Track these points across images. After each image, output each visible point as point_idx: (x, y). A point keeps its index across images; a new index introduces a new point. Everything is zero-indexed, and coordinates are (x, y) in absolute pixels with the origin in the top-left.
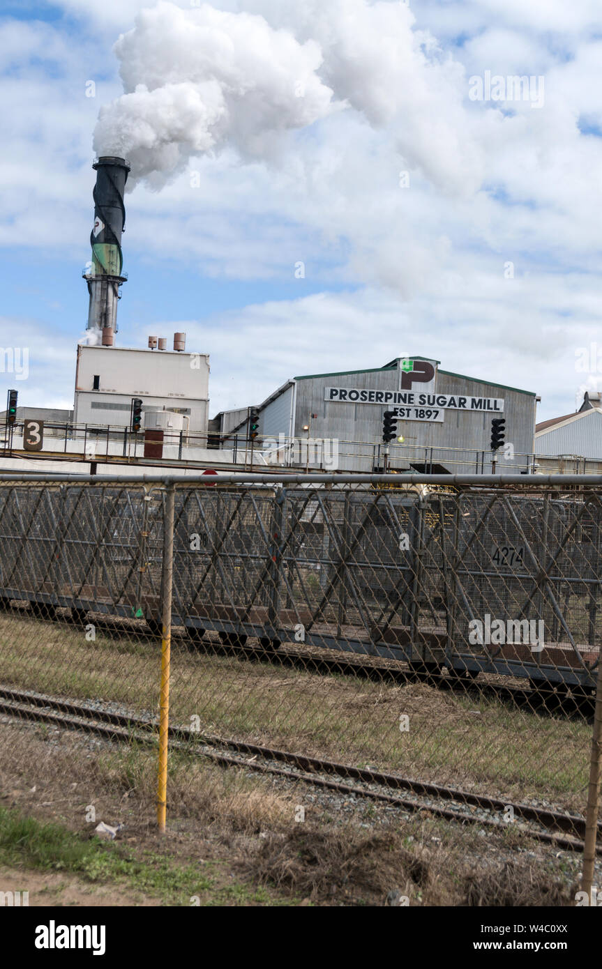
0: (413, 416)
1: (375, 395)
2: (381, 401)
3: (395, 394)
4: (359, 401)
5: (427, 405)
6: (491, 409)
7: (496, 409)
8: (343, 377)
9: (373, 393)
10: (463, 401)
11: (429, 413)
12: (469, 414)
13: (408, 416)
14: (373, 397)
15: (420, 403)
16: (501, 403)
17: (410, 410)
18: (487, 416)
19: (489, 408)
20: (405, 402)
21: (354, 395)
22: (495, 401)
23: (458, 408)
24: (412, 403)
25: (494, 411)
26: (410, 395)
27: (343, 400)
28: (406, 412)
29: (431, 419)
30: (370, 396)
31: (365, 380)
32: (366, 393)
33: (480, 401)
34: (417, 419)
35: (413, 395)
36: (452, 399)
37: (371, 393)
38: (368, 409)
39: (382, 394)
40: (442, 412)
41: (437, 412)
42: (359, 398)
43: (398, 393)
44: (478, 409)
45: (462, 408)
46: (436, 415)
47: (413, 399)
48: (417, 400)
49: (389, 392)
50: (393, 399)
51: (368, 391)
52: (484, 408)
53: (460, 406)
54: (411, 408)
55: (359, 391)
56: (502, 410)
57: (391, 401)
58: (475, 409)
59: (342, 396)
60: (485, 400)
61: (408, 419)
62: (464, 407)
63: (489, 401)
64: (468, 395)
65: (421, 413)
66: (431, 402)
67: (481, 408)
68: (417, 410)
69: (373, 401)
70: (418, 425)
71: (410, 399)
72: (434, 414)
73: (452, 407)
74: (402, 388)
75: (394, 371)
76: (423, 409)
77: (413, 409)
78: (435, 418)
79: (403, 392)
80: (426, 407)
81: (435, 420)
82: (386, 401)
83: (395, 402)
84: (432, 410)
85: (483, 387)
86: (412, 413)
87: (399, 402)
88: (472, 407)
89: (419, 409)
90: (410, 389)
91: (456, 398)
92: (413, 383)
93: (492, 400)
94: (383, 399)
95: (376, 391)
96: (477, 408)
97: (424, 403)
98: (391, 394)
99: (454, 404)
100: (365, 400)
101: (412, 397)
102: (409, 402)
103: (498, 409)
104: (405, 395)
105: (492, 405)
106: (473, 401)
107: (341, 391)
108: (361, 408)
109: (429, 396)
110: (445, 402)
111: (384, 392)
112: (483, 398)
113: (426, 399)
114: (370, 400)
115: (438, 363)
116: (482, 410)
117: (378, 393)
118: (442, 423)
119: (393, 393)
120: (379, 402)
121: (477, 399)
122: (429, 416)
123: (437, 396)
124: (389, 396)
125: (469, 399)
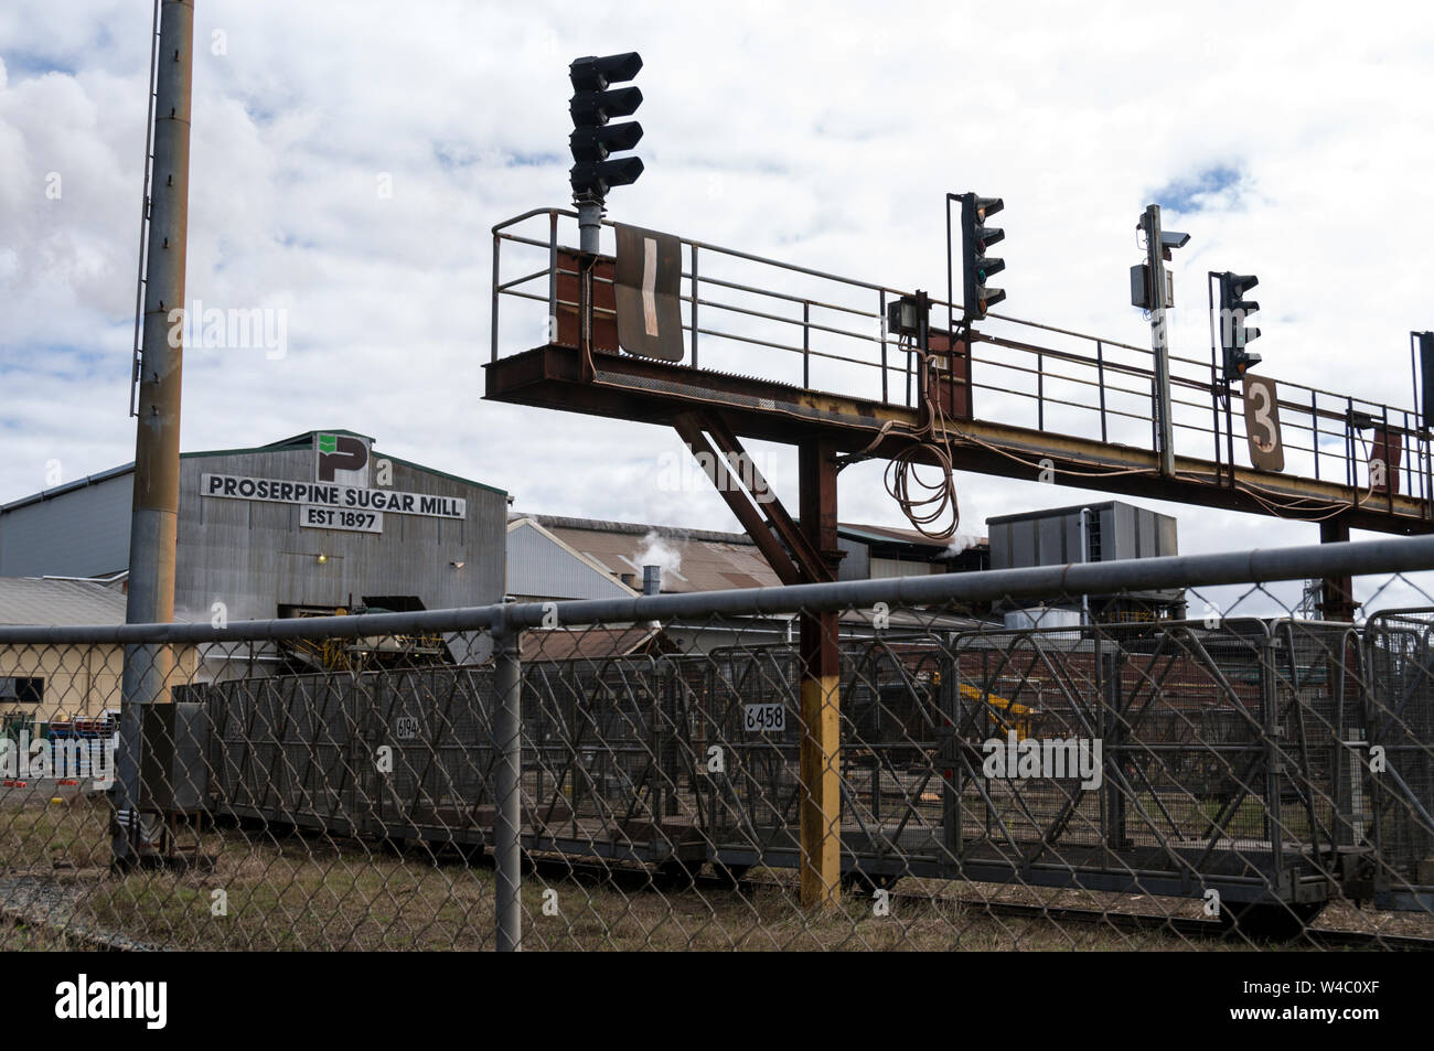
0: (337, 523)
1: (279, 488)
2: (289, 498)
3: (311, 487)
4: (254, 497)
5: (357, 505)
6: (448, 513)
7: (454, 513)
8: (229, 457)
9: (278, 484)
10: (408, 501)
11: (361, 519)
12: (418, 519)
13: (330, 522)
14: (277, 491)
15: (348, 502)
16: (462, 506)
17: (333, 513)
18: (443, 522)
19: (445, 513)
20: (325, 500)
21: (247, 488)
22: (454, 502)
23: (401, 511)
24: (336, 502)
25: (452, 516)
26: (333, 490)
27: (230, 495)
28: (326, 516)
29: (364, 528)
30: (273, 490)
31: (263, 464)
32: (266, 484)
33: (433, 501)
34: (344, 528)
35: (336, 490)
36: (394, 497)
37: (273, 484)
38: (270, 510)
39: (290, 486)
40: (379, 518)
41: (373, 517)
42: (255, 493)
43: (314, 485)
44: (431, 514)
45: (407, 511)
46: (372, 521)
47: (336, 496)
48: (342, 497)
49: (300, 483)
50: (306, 496)
51: (269, 481)
52: (439, 512)
53: (405, 509)
54: (333, 510)
55: (256, 481)
56: (463, 515)
57: (304, 499)
58: (425, 513)
59: (228, 489)
60: (439, 500)
61: (331, 527)
62: (411, 510)
63: (445, 501)
64: (416, 492)
65: (349, 519)
66: (364, 501)
67: (434, 512)
68: (343, 514)
69: (277, 497)
70: (344, 537)
71: (333, 496)
72: (368, 520)
73: (394, 509)
74: (320, 479)
75: (307, 452)
76: (352, 511)
77: (337, 511)
78: (369, 526)
79: (323, 485)
80: (356, 509)
81: (371, 530)
82: (297, 498)
83: (310, 500)
84: (365, 513)
85: (436, 479)
86: (337, 518)
87: (316, 500)
88: (422, 511)
89: (347, 511)
90: (333, 480)
91: (399, 495)
92: (337, 472)
93: (449, 500)
94: (292, 495)
95: (281, 482)
96: (428, 511)
97: (354, 503)
98: (303, 487)
99: (397, 506)
100: (265, 496)
101: (335, 493)
102: (332, 501)
103: (458, 514)
104: (326, 489)
105: (449, 509)
106: (423, 500)
107: (227, 480)
108: (259, 507)
109: (360, 492)
110: (384, 502)
111: (294, 484)
112: (437, 497)
113: (356, 496)
114: (273, 496)
115: (373, 441)
116: (436, 515)
117: (284, 486)
118: (379, 534)
119: (307, 485)
120: (286, 500)
121: (429, 498)
122: (361, 523)
123: (372, 492)
124: (301, 490)
125: (417, 498)
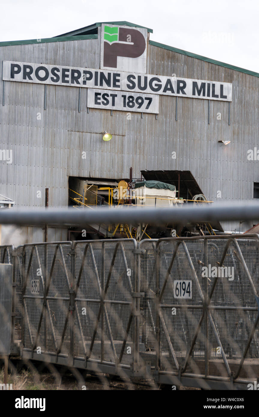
0: (119, 105)
1: (69, 73)
2: (78, 83)
3: (96, 73)
4: (48, 81)
5: (137, 89)
6: (217, 96)
7: (222, 96)
8: (27, 46)
9: (68, 70)
10: (181, 85)
11: (140, 101)
12: (190, 102)
13: (113, 104)
14: (68, 76)
15: (128, 86)
16: (228, 89)
17: (116, 95)
18: (212, 104)
19: (214, 95)
20: (108, 84)
21: (42, 74)
22: (222, 86)
23: (175, 94)
24: (119, 86)
25: (219, 99)
26: (116, 75)
27: (27, 80)
28: (110, 99)
29: (143, 109)
30: (64, 76)
31: (56, 52)
32: (58, 70)
33: (203, 85)
34: (125, 109)
35: (119, 75)
36: (169, 82)
37: (64, 70)
38: (62, 93)
39: (78, 72)
40: (156, 100)
41: (150, 100)
42: (49, 79)
43: (99, 71)
44: (201, 97)
45: (181, 95)
46: (149, 103)
47: (118, 81)
48: (124, 82)
49: (87, 69)
50: (93, 80)
51: (61, 68)
52: (209, 95)
53: (178, 92)
54: (116, 93)
55: (49, 67)
56: (230, 98)
57: (91, 83)
58: (196, 96)
59: (26, 75)
60: (209, 85)
61: (114, 108)
62: (184, 93)
63: (214, 85)
64: (188, 77)
65: (129, 101)
66: (143, 85)
67: (204, 95)
68: (124, 97)
69: (68, 82)
70: (126, 117)
71: (116, 81)
72: (146, 102)
73: (169, 93)
74: (104, 66)
75: (94, 41)
76: (132, 94)
77: (120, 94)
78: (147, 108)
79: (107, 70)
80: (136, 92)
81: (148, 111)
82: (84, 83)
83: (96, 84)
84: (144, 96)
85: (206, 65)
86: (119, 100)
87: (101, 84)
88: (194, 94)
89: (128, 95)
90: (116, 67)
91: (174, 79)
92: (119, 59)
93: (218, 84)
94: (81, 80)
95: (71, 68)
96: (199, 94)
97: (133, 87)
98: (90, 73)
99: (171, 89)
100: (57, 81)
101: (117, 78)
102: (115, 85)
103: (226, 97)
104: (109, 74)
105: (218, 92)
106: (195, 84)
107: (25, 67)
108: (52, 90)
109: (139, 78)
110: (160, 86)
111: (82, 70)
112: (207, 82)
113: (136, 81)
114: (64, 81)
115: (150, 31)
116: (206, 97)
117: (73, 71)
118: (156, 114)
119: (93, 71)
120: (75, 84)
121: (199, 83)
122: (140, 105)
123: (150, 77)
124: (88, 76)
125: (189, 82)
